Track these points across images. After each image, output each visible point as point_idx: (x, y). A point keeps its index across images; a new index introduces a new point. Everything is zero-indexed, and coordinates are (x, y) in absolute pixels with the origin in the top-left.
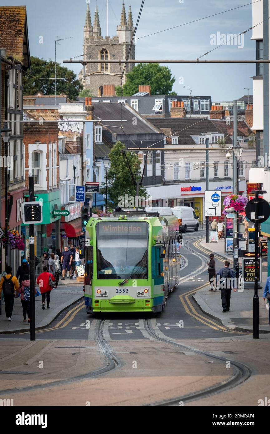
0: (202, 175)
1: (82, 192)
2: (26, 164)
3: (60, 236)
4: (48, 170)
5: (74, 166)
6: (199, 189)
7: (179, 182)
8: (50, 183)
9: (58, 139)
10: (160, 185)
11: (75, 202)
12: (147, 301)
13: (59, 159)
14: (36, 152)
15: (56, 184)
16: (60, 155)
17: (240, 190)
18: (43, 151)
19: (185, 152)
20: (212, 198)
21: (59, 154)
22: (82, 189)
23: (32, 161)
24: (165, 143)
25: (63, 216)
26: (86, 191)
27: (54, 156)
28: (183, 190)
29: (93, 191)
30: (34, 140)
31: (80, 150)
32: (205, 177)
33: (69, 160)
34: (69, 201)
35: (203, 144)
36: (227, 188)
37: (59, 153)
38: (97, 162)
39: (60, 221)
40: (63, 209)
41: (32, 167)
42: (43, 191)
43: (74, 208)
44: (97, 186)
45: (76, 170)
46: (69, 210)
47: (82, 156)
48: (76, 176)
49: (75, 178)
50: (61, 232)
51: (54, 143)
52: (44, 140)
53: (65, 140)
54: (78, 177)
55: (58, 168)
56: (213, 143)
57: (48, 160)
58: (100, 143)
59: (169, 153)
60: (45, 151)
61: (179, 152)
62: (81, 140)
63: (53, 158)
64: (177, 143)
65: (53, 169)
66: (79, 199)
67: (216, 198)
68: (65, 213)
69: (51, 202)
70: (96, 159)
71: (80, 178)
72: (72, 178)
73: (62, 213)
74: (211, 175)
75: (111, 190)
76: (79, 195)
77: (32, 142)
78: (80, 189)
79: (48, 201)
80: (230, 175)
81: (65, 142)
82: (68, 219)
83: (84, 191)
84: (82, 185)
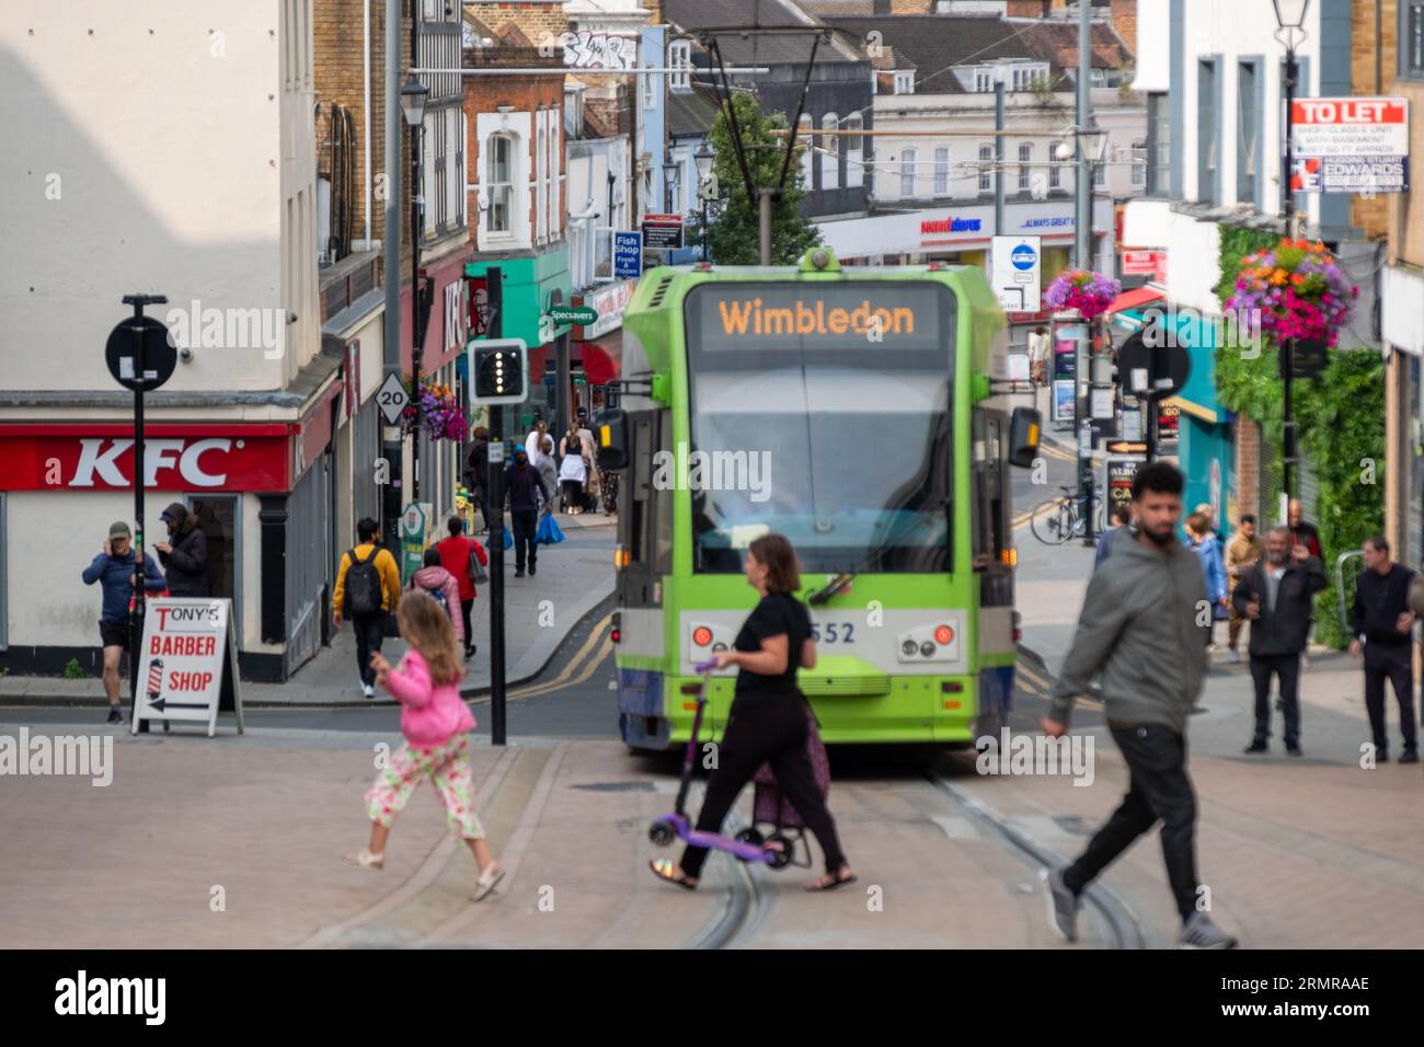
0: (984, 183)
1: (634, 251)
2: (469, 173)
3: (568, 381)
4: (533, 190)
5: (610, 173)
6: (975, 225)
7: (916, 205)
8: (540, 229)
9: (564, 94)
10: (860, 214)
11: (612, 278)
12: (951, 687)
13: (568, 155)
14: (501, 136)
15: (557, 229)
16: (569, 143)
17: (1097, 228)
18: (520, 133)
19: (934, 115)
20: (1014, 259)
21: (565, 141)
22: (633, 241)
23: (488, 162)
24: (875, 90)
25: (579, 326)
26: (645, 245)
27: (553, 146)
28: (927, 228)
29: (665, 244)
30: (493, 102)
31: (627, 124)
32: (992, 189)
33: (595, 158)
34: (596, 276)
35: (986, 92)
36: (1057, 222)
37: (566, 137)
38: (674, 146)
39: (568, 338)
40: (577, 303)
41: (488, 181)
42: (521, 251)
43: (610, 299)
44: (676, 230)
45: (615, 184)
46: (594, 308)
47: (633, 140)
48: (615, 202)
49: (612, 207)
50: (572, 369)
51: (551, 108)
52: (523, 102)
53: (584, 96)
54: (622, 204)
55: (563, 184)
56: (1016, 91)
57: (534, 160)
58: (685, 92)
59: (886, 120)
60: (525, 135)
61: (916, 116)
62: (629, 93)
63: (548, 152)
64: (912, 90)
65: (548, 186)
66: (623, 271)
67: (1024, 258)
68: (583, 316)
69: (542, 284)
70: (673, 138)
71: (626, 211)
72: (603, 209)
73: (576, 316)
74: (1011, 186)
75: (716, 234)
76: (626, 260)
77: (488, 106)
78: (628, 242)
79: (535, 279)
80: (1067, 182)
81: (584, 100)
82: (593, 332)
83: (638, 246)
84: (634, 227)
